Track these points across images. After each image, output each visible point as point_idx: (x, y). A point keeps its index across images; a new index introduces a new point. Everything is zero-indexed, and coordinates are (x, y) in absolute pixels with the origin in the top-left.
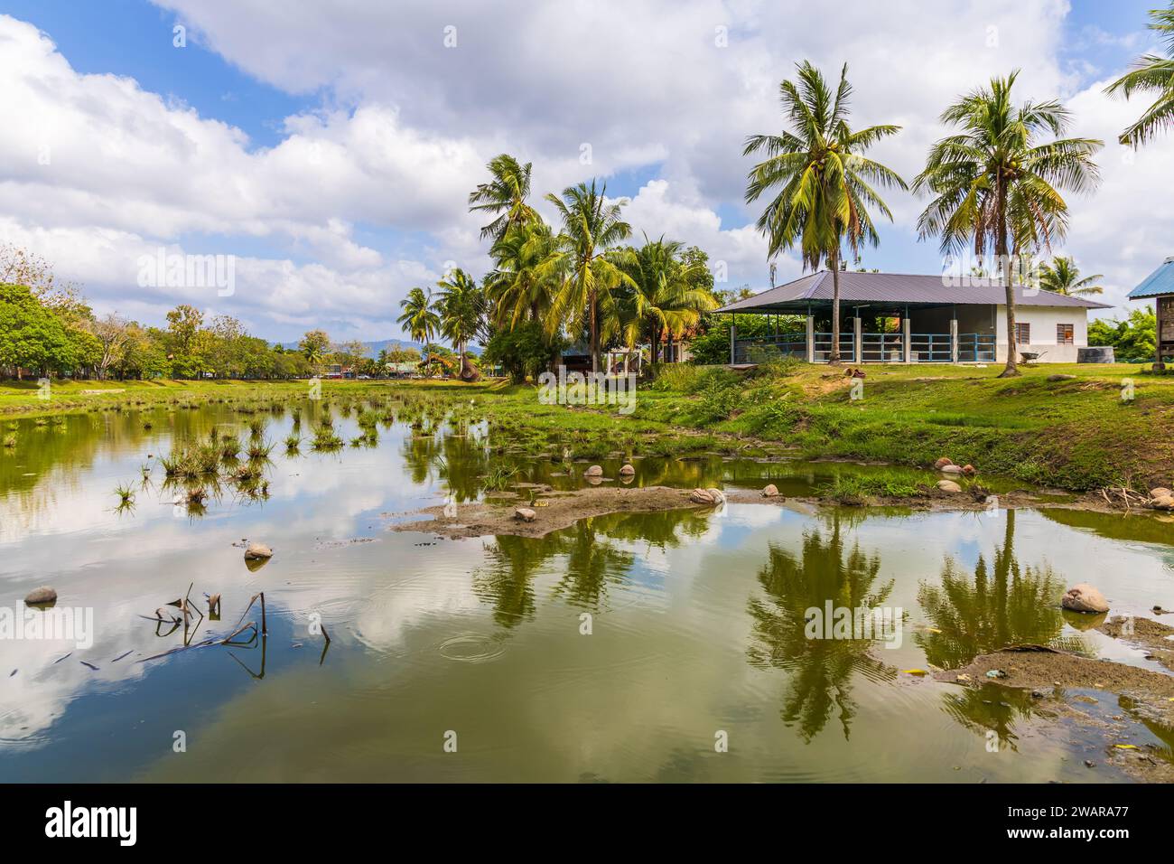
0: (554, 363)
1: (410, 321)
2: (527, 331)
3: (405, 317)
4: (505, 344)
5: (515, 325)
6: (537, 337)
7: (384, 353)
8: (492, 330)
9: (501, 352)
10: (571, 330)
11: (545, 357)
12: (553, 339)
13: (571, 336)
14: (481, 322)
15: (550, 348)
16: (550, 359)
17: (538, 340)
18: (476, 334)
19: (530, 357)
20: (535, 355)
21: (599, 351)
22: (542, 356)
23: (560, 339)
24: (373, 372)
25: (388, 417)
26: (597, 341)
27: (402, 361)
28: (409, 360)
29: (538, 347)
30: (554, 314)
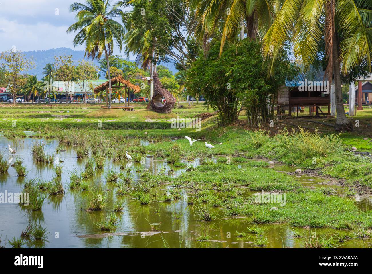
0: (276, 97)
1: (84, 31)
2: (241, 53)
3: (76, 26)
4: (210, 71)
5: (226, 43)
6: (254, 62)
7: (49, 67)
8: (193, 48)
9: (206, 83)
10: (302, 52)
11: (263, 89)
12: (276, 65)
13: (300, 58)
14: (179, 38)
15: (272, 79)
16: (270, 91)
17: (255, 66)
18: (172, 54)
19: (245, 88)
20: (251, 86)
21: (339, 81)
22: (260, 88)
23: (285, 65)
24: (36, 93)
25: (56, 191)
26: (336, 67)
27: (73, 79)
28: (83, 78)
29: (255, 76)
30: (276, 29)
